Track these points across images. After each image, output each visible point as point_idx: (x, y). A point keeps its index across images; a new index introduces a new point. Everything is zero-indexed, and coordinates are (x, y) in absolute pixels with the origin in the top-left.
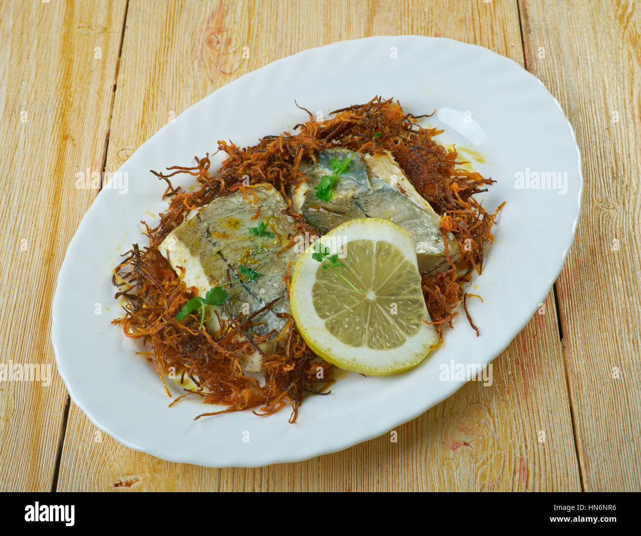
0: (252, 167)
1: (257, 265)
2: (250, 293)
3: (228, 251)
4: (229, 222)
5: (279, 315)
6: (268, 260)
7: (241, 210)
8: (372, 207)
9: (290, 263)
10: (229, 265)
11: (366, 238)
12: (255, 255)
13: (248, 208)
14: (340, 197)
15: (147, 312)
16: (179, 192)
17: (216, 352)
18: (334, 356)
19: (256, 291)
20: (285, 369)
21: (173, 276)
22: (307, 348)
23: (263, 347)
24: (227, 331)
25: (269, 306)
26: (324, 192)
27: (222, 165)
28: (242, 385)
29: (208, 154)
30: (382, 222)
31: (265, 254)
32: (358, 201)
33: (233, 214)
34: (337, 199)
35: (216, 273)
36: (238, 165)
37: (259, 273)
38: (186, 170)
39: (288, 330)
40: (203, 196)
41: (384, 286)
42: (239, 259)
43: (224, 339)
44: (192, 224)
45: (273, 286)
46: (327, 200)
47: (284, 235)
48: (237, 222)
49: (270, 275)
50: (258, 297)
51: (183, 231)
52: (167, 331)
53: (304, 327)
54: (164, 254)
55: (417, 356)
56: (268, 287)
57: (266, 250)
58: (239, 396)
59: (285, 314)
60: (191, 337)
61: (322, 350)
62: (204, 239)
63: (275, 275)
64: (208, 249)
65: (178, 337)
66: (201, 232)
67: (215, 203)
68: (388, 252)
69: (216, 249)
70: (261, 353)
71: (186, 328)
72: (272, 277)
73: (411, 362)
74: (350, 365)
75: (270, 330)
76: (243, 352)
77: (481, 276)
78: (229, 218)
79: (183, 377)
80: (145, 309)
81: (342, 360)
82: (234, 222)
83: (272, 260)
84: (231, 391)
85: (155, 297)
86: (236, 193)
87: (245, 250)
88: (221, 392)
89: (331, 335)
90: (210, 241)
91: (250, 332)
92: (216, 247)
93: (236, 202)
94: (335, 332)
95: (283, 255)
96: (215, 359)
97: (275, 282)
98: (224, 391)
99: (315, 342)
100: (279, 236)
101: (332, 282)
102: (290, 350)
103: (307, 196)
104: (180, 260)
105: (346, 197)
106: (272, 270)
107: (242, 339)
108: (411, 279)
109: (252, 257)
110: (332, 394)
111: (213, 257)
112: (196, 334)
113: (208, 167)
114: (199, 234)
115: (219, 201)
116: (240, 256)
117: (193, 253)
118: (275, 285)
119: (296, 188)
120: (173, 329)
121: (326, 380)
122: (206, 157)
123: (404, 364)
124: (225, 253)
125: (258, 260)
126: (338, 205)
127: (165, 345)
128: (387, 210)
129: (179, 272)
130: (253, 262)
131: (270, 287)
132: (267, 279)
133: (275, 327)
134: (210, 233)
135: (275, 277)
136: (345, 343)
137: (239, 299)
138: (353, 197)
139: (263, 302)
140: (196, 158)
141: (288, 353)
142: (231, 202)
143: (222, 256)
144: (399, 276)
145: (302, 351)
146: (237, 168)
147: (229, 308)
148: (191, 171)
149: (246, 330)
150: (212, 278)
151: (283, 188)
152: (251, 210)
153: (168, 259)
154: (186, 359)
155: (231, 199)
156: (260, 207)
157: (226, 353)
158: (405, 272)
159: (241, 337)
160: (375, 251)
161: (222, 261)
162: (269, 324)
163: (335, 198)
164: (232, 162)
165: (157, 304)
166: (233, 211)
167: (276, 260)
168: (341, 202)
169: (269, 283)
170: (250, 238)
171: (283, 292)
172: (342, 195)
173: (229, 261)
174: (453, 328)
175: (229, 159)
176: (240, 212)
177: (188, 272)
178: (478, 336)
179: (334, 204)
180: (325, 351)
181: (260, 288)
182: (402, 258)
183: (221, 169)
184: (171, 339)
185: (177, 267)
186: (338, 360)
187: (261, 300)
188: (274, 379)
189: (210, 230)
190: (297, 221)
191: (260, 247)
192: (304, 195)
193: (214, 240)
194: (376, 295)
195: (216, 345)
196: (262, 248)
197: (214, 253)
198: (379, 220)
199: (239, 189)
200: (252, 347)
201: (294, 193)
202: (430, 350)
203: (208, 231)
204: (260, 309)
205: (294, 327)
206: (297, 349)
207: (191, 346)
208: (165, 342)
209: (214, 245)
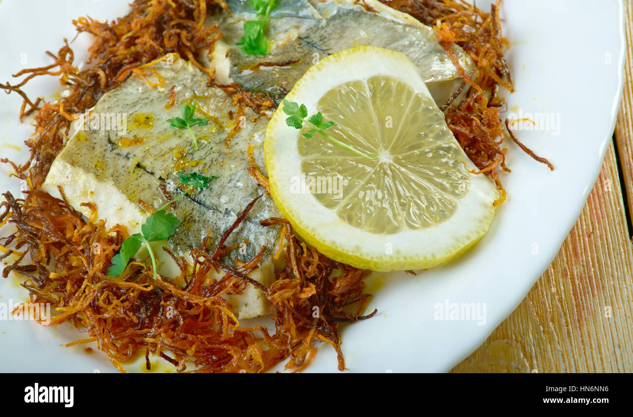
0: (137, 41)
1: (201, 167)
2: (208, 208)
3: (151, 159)
4: (136, 121)
5: (264, 224)
6: (215, 155)
7: (147, 101)
8: (332, 42)
9: (250, 148)
10: (160, 178)
11: (350, 80)
12: (192, 154)
13: (155, 94)
14: (280, 43)
15: (60, 282)
16: (41, 105)
17: (189, 303)
18: (368, 255)
19: (214, 201)
20: (303, 296)
21: (79, 222)
22: (322, 257)
23: (256, 276)
24: (194, 271)
25: (243, 217)
26: (253, 44)
27: (89, 54)
28: (242, 343)
29: (66, 41)
30: (365, 50)
31: (207, 149)
32: (309, 40)
33: (137, 108)
34: (278, 47)
35: (146, 196)
36: (114, 45)
37: (208, 176)
38: (43, 71)
39: (285, 241)
40: (79, 101)
41: (399, 138)
42: (172, 165)
43: (195, 283)
44: (82, 139)
45: (238, 187)
46: (264, 54)
47: (222, 116)
48: (148, 118)
49: (226, 173)
50: (221, 209)
51: (73, 151)
52: (102, 298)
53: (311, 228)
54: (56, 194)
55: (481, 221)
56: (230, 191)
57: (206, 142)
58: (245, 358)
59: (272, 219)
60: (142, 296)
61: (347, 251)
62: (108, 154)
63: (234, 171)
64: (121, 166)
65: (123, 302)
66: (101, 146)
67: (104, 101)
68: (387, 89)
69: (132, 163)
70: (257, 284)
71: (131, 284)
72: (230, 176)
73: (477, 232)
74: (395, 260)
75: (258, 250)
76: (229, 294)
77: (514, 94)
78: (133, 116)
79: (147, 359)
80: (55, 280)
81: (381, 258)
82: (142, 119)
83: (220, 153)
84: (230, 355)
85: (62, 259)
86: (129, 80)
87: (175, 151)
88: (215, 362)
89: (353, 228)
90: (118, 154)
91: (228, 262)
92: (131, 160)
93: (135, 92)
94: (354, 222)
95: (233, 143)
96: (190, 316)
97: (238, 181)
98: (220, 360)
99: (334, 243)
100: (216, 121)
101: (325, 153)
102: (298, 268)
103: (231, 56)
104: (85, 193)
105: (289, 41)
106: (226, 166)
107: (220, 275)
108: (431, 119)
109: (190, 157)
110: (381, 314)
111: (131, 173)
112: (149, 289)
113: (72, 59)
114: (98, 149)
115: (109, 97)
116: (170, 161)
117: (99, 177)
118: (240, 184)
119: (210, 52)
120: (111, 294)
121: (360, 297)
122: (65, 44)
123: (468, 238)
124: (147, 163)
125: (201, 159)
126: (282, 54)
127: (105, 321)
128: (357, 39)
129: (86, 212)
130: (194, 164)
131: (234, 189)
132: (224, 180)
133: (263, 243)
134: (114, 144)
135: (235, 174)
136: (374, 232)
137: (195, 221)
138: (300, 38)
139: (232, 213)
140: (49, 54)
141: (296, 273)
142: (126, 94)
143: (144, 168)
144: (414, 120)
145: (315, 265)
146: (115, 49)
147: (183, 237)
148: (50, 70)
149: (222, 261)
150: (143, 204)
151: (190, 56)
152: (160, 97)
153: (64, 198)
154: (145, 330)
155: (124, 90)
156: (173, 88)
157: (205, 302)
158: (420, 110)
159: (218, 272)
160: (368, 94)
161: (147, 176)
162: (253, 241)
163: (274, 47)
164: (103, 44)
165: (71, 268)
166: (134, 104)
167: (226, 151)
168: (285, 49)
169: (230, 185)
170: (175, 134)
171: (256, 190)
172: (282, 40)
173: (158, 174)
174: (509, 171)
175: (96, 42)
176: (146, 104)
177: (100, 206)
178: (552, 169)
179: (276, 55)
180: (353, 252)
181: (219, 196)
182: (410, 93)
183: (90, 59)
184: (114, 308)
185: (83, 204)
186: (376, 260)
187: (227, 212)
188: (291, 315)
189: (113, 139)
190: (231, 94)
191: (195, 142)
192: (227, 56)
193: (125, 151)
194: (392, 154)
195: (186, 296)
196: (198, 142)
197: (132, 169)
198: (359, 49)
199: (131, 73)
200: (240, 281)
201: (210, 60)
202: (495, 208)
203: (110, 141)
204: (231, 224)
205: (292, 233)
206: (308, 264)
207: (147, 310)
208: (106, 315)
209: (127, 157)
